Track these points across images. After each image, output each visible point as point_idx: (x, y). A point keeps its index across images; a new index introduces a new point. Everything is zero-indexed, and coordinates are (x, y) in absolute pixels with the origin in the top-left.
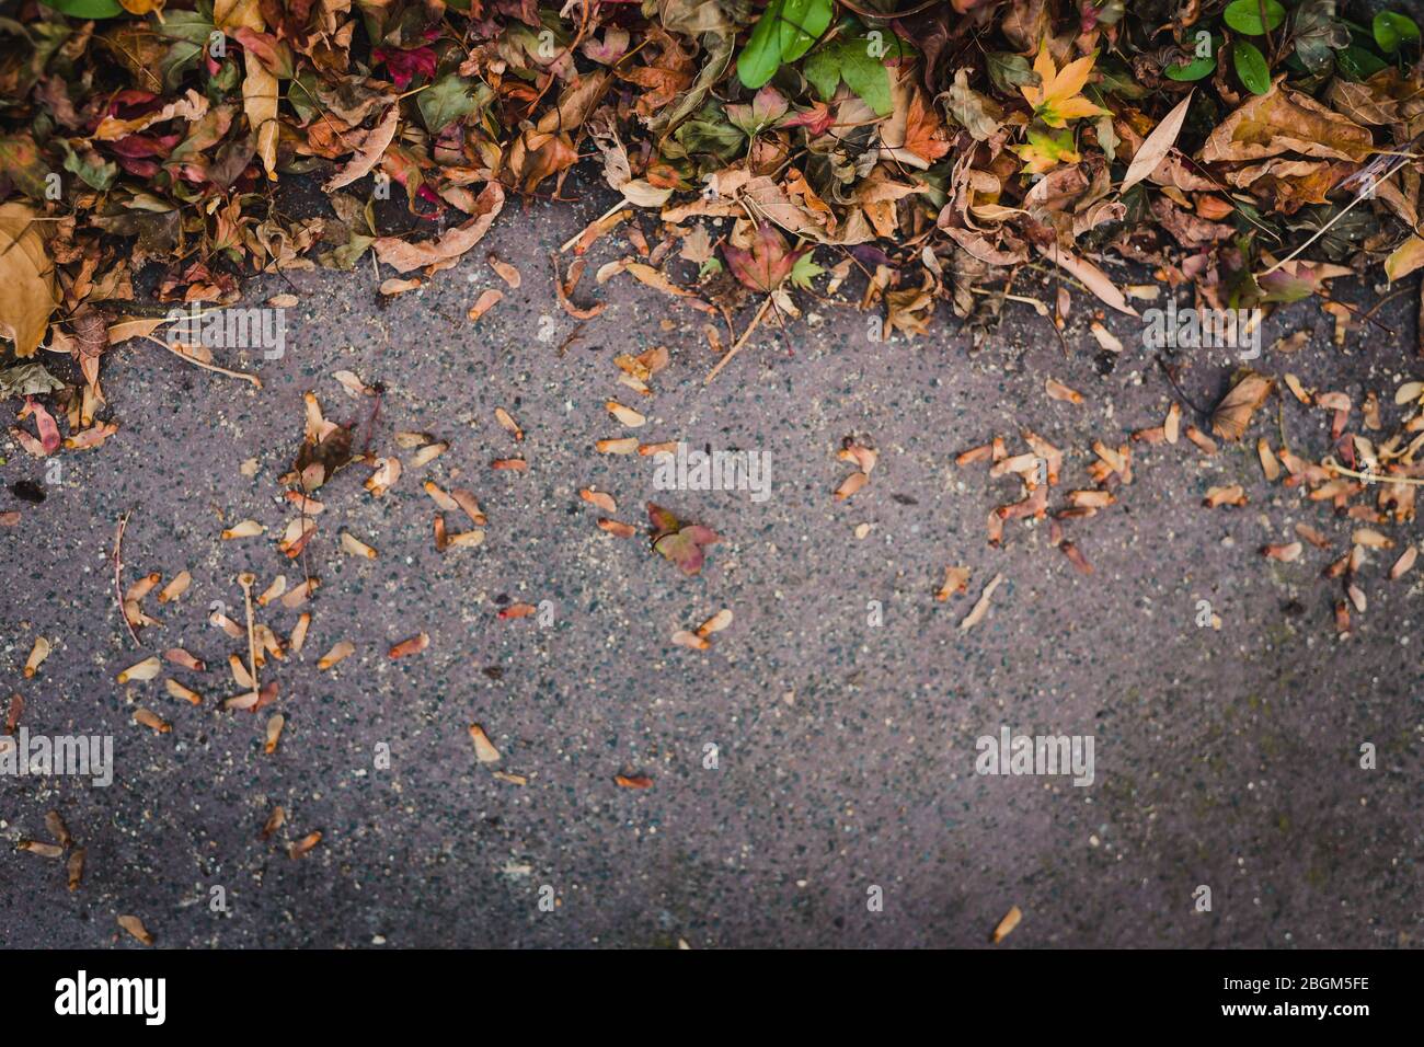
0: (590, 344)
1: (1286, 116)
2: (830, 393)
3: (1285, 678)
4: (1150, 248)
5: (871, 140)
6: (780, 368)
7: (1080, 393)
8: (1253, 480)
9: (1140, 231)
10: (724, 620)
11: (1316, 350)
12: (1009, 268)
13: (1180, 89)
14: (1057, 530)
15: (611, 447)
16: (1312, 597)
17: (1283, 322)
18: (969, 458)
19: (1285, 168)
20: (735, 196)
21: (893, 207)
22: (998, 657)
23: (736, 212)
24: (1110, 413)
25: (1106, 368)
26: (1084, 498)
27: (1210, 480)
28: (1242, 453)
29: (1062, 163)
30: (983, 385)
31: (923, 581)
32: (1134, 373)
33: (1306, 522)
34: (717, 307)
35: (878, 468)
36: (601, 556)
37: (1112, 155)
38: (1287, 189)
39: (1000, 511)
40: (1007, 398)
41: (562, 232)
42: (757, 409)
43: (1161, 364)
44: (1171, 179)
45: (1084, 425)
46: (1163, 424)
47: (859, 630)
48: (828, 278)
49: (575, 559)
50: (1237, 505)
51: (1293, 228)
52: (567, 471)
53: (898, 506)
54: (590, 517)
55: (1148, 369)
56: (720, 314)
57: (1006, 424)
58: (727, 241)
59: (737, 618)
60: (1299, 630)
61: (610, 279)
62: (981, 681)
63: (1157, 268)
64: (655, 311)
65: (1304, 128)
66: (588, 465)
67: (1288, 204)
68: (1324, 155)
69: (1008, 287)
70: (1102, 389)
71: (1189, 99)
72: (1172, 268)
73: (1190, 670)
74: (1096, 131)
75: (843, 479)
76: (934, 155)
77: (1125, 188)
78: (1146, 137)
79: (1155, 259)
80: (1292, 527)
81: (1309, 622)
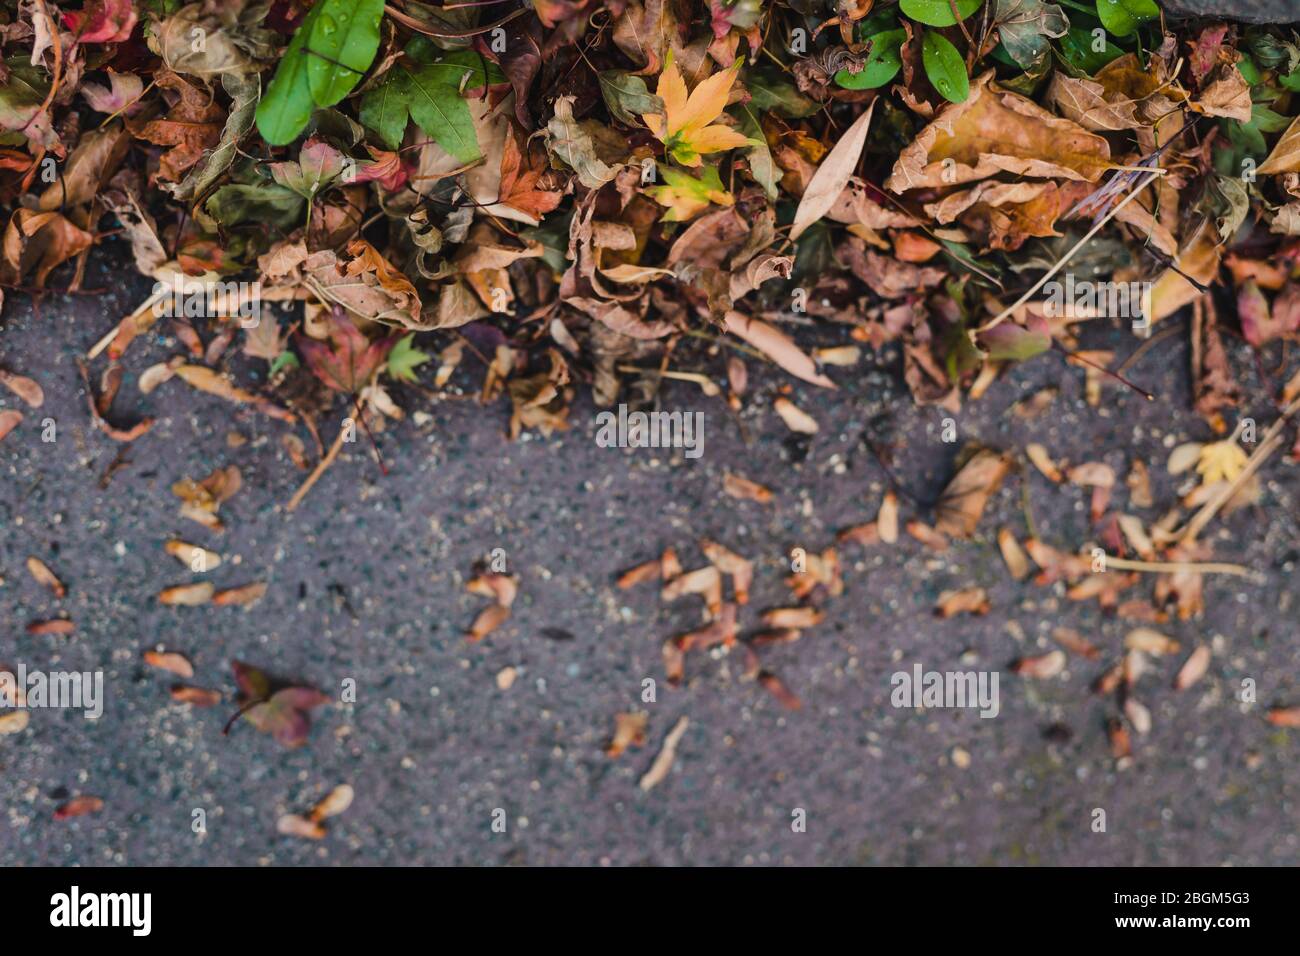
0: (140, 469)
1: (1001, 123)
2: (452, 509)
3: (1054, 819)
4: (841, 301)
5: (456, 196)
6: (386, 483)
7: (768, 487)
8: (996, 578)
9: (824, 282)
10: (341, 799)
11: (1064, 413)
12: (664, 340)
13: (859, 99)
14: (751, 659)
15: (179, 597)
16: (1079, 714)
17: (1020, 380)
18: (634, 578)
19: (999, 194)
20: (296, 274)
21: (504, 276)
22: (690, 820)
23: (301, 296)
24: (807, 509)
25: (798, 456)
26: (784, 618)
27: (941, 582)
28: (979, 547)
29: (714, 206)
30: (645, 486)
31: (589, 734)
32: (835, 459)
33: (1067, 626)
34: (295, 413)
35: (518, 599)
36: (179, 731)
37: (774, 193)
38: (1003, 222)
39: (678, 640)
40: (676, 500)
41: (90, 333)
42: (360, 536)
43: (869, 445)
44: (855, 216)
45: (777, 526)
46: (875, 519)
47: (514, 797)
48: (433, 367)
49: (147, 738)
50: (976, 613)
51: (1017, 268)
52: (125, 629)
53: (549, 643)
54: (161, 685)
55: (853, 450)
56: (300, 422)
57: (678, 534)
58: (301, 329)
59: (359, 793)
60: (1067, 759)
61: (158, 387)
62: (672, 849)
63: (850, 327)
64: (219, 423)
65: (1024, 139)
66: (153, 619)
67: (1008, 239)
68: (1048, 174)
69: (665, 362)
70: (795, 481)
71: (869, 113)
72: (872, 324)
73: (933, 817)
74: (748, 164)
75: (476, 614)
76: (542, 208)
77: (797, 230)
78: (819, 164)
79: (846, 316)
80: (1049, 634)
81: (1078, 749)
